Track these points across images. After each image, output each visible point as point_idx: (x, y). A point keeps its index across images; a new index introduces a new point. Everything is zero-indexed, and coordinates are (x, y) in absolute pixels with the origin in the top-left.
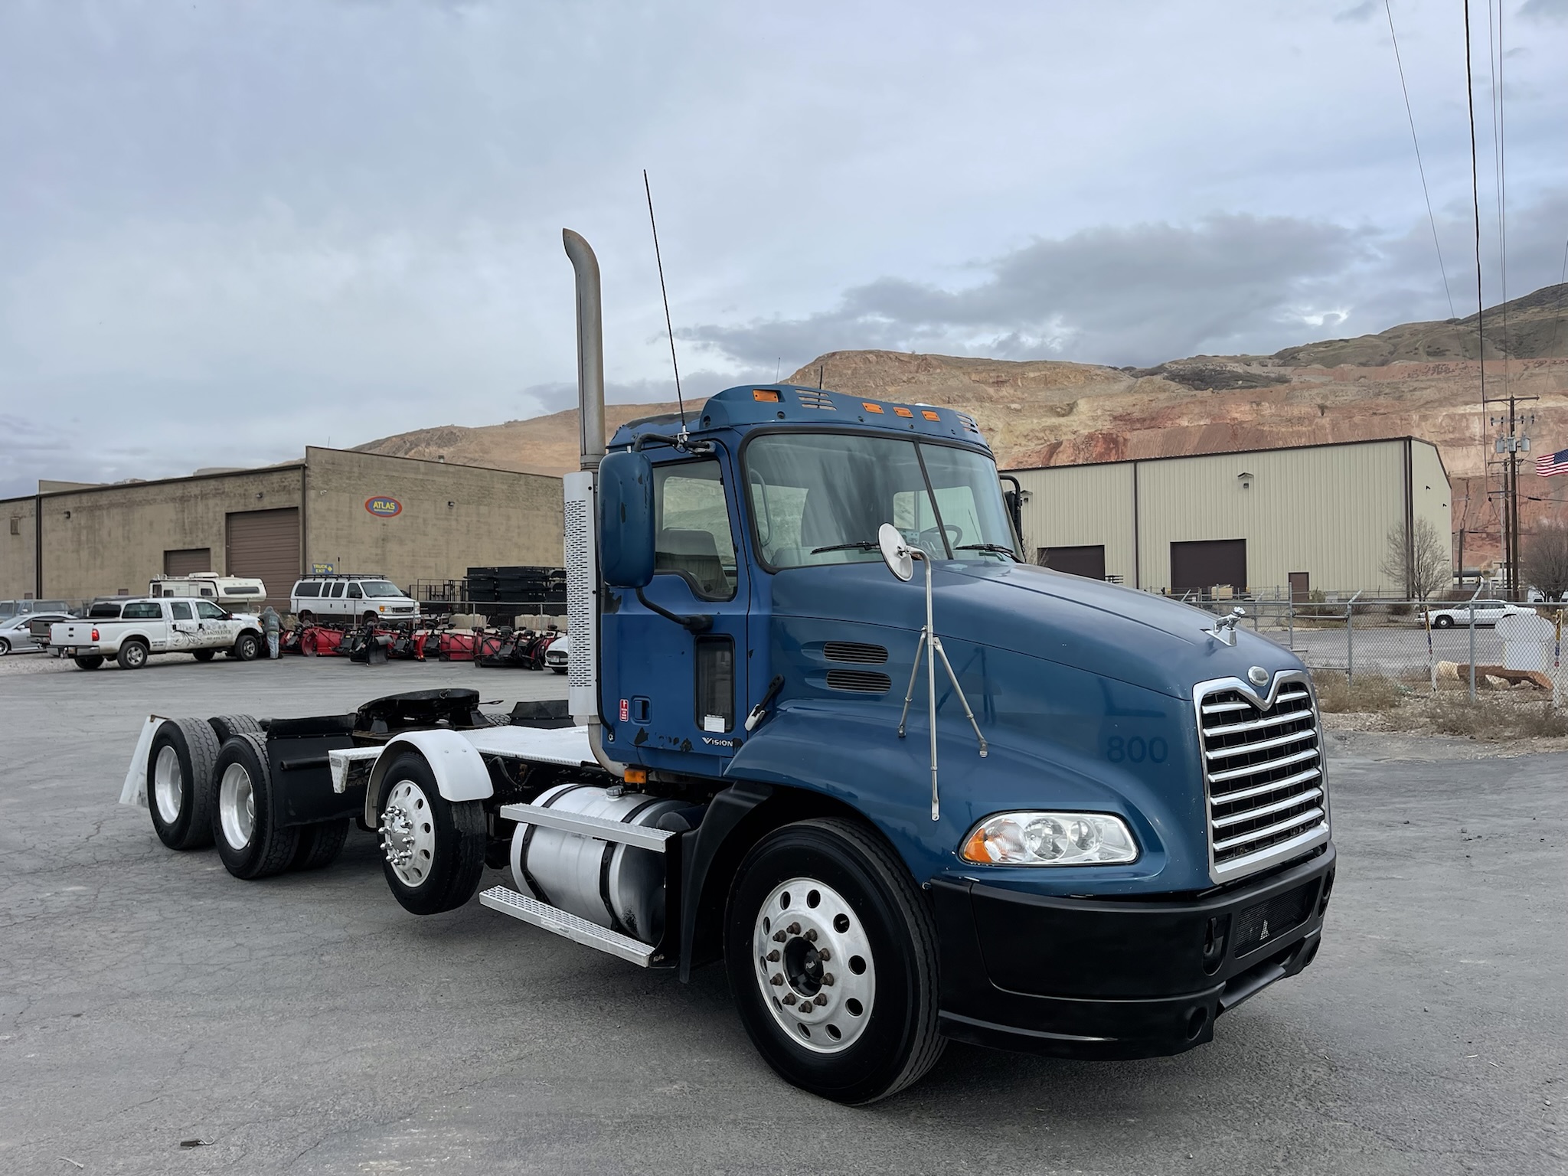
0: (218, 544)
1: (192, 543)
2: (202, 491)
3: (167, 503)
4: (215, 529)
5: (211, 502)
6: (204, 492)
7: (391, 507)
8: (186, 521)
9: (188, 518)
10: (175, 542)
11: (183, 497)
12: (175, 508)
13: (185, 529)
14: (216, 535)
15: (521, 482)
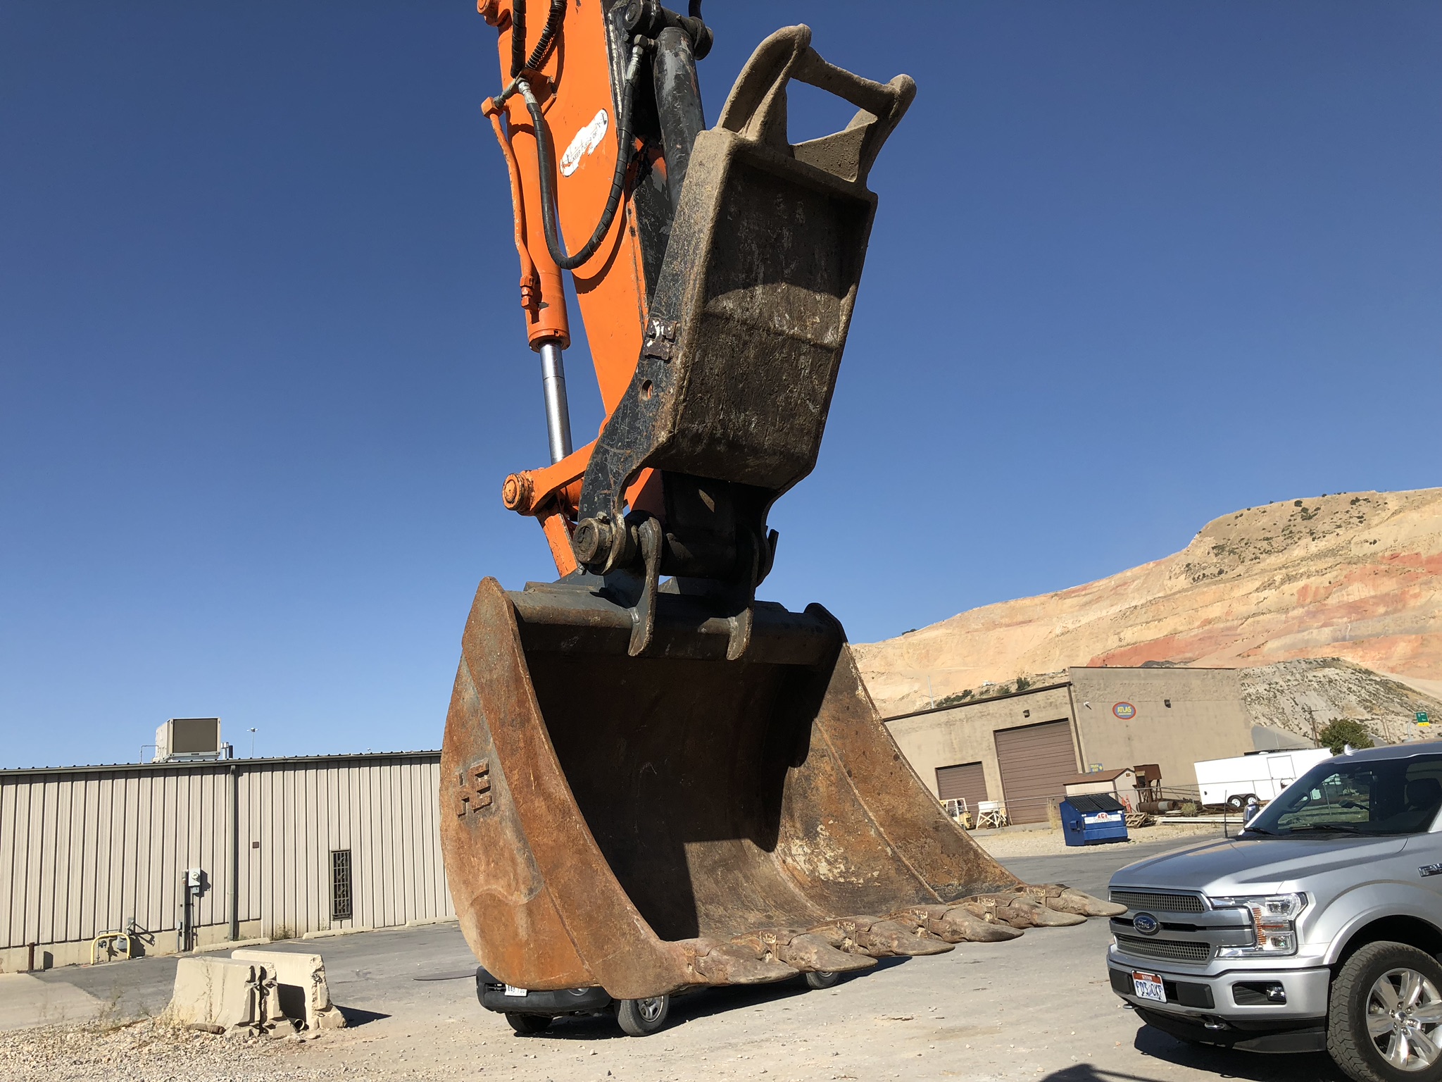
0: (989, 757)
1: (963, 759)
2: (966, 715)
3: (933, 728)
4: (985, 745)
5: (978, 724)
6: (969, 716)
7: (1128, 709)
8: (954, 741)
9: (956, 739)
10: (945, 759)
11: (947, 722)
12: (942, 732)
13: (954, 748)
14: (986, 750)
15: (1210, 676)
